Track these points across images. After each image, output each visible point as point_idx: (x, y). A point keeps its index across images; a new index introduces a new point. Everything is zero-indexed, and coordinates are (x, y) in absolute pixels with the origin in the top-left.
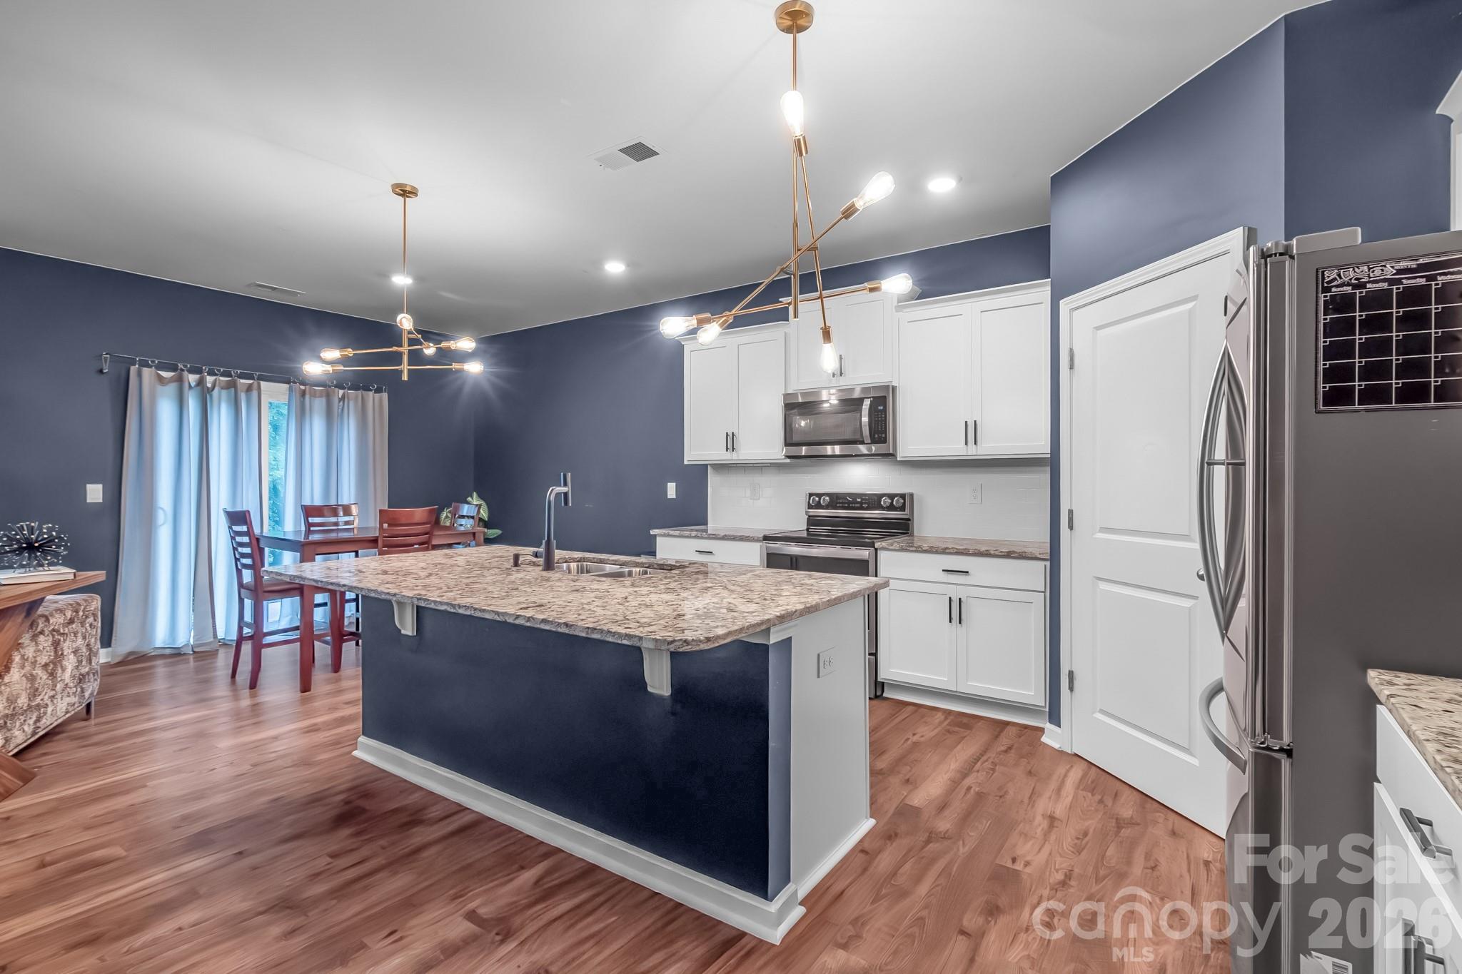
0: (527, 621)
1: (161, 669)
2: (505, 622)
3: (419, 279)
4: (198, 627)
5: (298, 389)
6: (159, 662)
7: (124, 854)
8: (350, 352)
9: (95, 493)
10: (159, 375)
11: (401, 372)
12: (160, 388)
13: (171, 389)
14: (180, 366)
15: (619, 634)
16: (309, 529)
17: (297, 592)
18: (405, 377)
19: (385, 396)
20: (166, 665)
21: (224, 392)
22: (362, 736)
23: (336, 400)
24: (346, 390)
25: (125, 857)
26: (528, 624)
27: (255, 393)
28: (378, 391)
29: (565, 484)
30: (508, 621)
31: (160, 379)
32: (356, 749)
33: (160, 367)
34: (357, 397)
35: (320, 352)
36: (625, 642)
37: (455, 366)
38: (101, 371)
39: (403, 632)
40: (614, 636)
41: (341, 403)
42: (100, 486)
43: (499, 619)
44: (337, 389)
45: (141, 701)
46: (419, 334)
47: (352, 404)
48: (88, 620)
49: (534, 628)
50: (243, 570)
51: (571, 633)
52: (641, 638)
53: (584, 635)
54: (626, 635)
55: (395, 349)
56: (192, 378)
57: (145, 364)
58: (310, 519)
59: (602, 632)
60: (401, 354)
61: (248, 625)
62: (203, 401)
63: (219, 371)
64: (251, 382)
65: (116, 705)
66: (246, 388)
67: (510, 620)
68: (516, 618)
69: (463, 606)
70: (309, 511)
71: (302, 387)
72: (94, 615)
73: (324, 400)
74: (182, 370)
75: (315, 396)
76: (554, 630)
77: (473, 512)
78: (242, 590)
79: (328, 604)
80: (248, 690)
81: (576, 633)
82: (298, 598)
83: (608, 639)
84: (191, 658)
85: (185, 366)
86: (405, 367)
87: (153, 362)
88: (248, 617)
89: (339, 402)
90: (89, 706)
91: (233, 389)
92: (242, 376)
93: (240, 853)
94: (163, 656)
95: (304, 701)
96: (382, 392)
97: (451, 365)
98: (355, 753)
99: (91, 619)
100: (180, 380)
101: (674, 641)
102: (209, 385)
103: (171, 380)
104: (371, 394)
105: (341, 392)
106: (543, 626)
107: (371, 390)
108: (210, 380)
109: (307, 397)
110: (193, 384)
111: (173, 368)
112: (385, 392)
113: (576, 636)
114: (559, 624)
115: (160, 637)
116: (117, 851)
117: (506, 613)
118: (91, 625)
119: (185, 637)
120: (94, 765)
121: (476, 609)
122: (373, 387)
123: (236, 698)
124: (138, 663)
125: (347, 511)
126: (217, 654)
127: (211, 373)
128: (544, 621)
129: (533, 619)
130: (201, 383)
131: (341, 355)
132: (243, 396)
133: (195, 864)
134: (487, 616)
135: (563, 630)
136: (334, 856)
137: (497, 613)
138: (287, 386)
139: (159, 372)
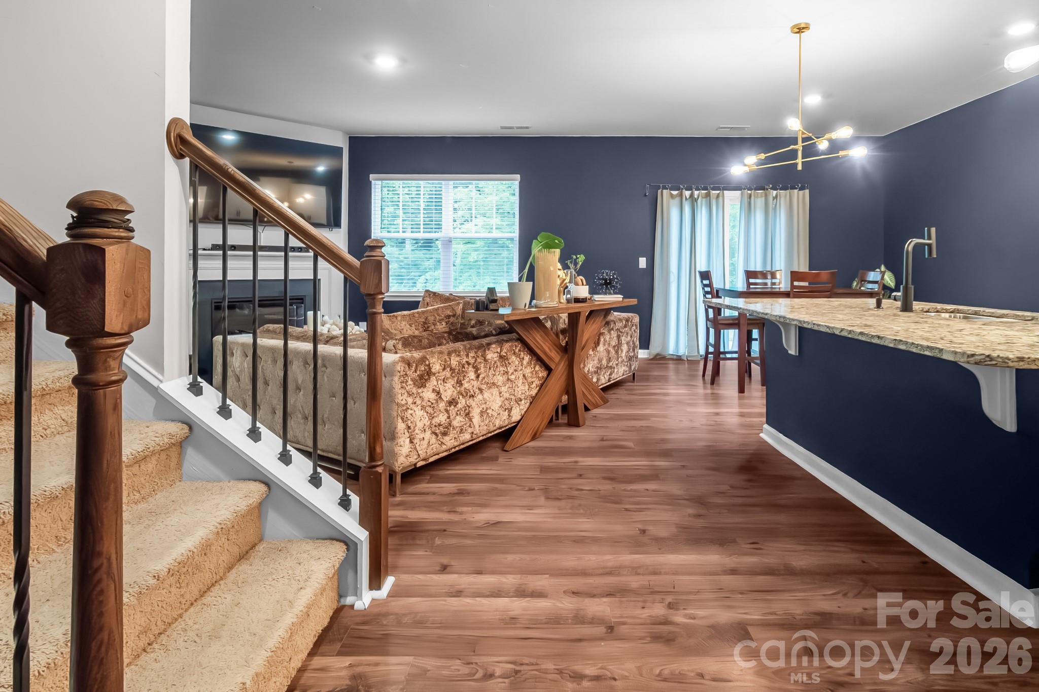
0: (849, 334)
1: (671, 366)
2: (834, 334)
3: (827, 95)
4: (689, 346)
5: (746, 194)
6: (671, 362)
7: (633, 447)
8: (763, 156)
9: (643, 263)
10: (671, 194)
11: (797, 164)
12: (672, 201)
13: (677, 200)
14: (682, 187)
15: (921, 346)
16: (749, 286)
17: (737, 326)
18: (800, 167)
19: (807, 192)
20: (673, 364)
21: (704, 200)
22: (766, 425)
23: (771, 199)
24: (778, 191)
25: (634, 448)
26: (850, 336)
27: (721, 198)
28: (802, 189)
29: (929, 238)
30: (836, 333)
31: (672, 195)
32: (762, 433)
33: (672, 189)
34: (786, 195)
35: (744, 159)
36: (927, 353)
37: (841, 153)
38: (645, 195)
39: (790, 352)
40: (917, 347)
41: (775, 200)
42: (645, 259)
43: (829, 332)
44: (772, 191)
45: (658, 379)
46: (810, 133)
47: (782, 199)
48: (633, 327)
49: (854, 339)
50: (709, 309)
51: (882, 344)
52: (941, 350)
53: (892, 345)
54: (928, 347)
55: (792, 147)
56: (687, 193)
57: (665, 188)
58: (750, 280)
59: (907, 344)
60: (796, 151)
61: (711, 345)
62: (692, 207)
63: (701, 187)
64: (718, 192)
65: (646, 379)
66: (716, 197)
67: (837, 332)
68: (841, 331)
69: (806, 322)
70: (750, 274)
71: (749, 192)
72: (636, 325)
73: (763, 198)
74: (682, 189)
75: (758, 197)
76: (869, 341)
77: (878, 278)
78: (708, 322)
79: (758, 340)
80: (709, 385)
81: (886, 344)
82: (737, 331)
83: (911, 350)
84: (686, 362)
85: (684, 186)
86: (799, 161)
87: (668, 186)
88: (712, 340)
89: (773, 200)
90: (634, 374)
91: (709, 198)
92: (714, 189)
93: (683, 466)
94: (672, 359)
95: (740, 398)
96: (804, 189)
97: (838, 153)
98: (761, 435)
99: (634, 327)
100: (681, 195)
101: (973, 355)
102: (696, 197)
103: (677, 195)
104: (796, 191)
105: (775, 192)
106: (860, 338)
107: (796, 189)
108: (696, 193)
109: (752, 198)
110: (688, 197)
111: (678, 189)
112: (807, 189)
113: (886, 346)
114: (873, 336)
115: (671, 350)
116: (631, 444)
117: (833, 328)
118: (634, 331)
119: (683, 351)
120: (630, 403)
121: (814, 324)
122: (798, 186)
123: (705, 388)
124: (660, 360)
125: (773, 275)
126: (699, 363)
127: (697, 189)
128: (861, 333)
129: (853, 331)
130: (692, 196)
131: (757, 159)
132: (714, 202)
133: (661, 463)
134: (822, 329)
135: (876, 341)
136: (732, 487)
137: (828, 327)
138: (740, 192)
139: (671, 192)
